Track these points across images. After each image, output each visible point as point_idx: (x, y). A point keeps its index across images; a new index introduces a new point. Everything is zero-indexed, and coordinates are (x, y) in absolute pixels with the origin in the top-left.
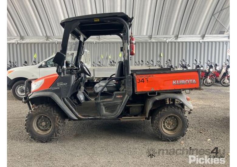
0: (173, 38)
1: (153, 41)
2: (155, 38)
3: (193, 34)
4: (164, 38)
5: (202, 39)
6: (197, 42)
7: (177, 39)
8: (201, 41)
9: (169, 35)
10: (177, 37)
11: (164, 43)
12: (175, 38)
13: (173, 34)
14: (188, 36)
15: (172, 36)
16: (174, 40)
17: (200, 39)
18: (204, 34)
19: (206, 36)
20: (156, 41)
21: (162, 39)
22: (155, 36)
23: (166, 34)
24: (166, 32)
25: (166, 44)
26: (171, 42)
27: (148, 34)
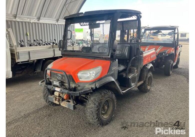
0: (35, 19)
1: (18, 20)
2: (20, 17)
3: (51, 18)
4: (28, 18)
5: (57, 22)
6: (54, 24)
7: (39, 20)
8: (56, 23)
9: (32, 16)
10: (39, 19)
11: (29, 23)
12: (37, 19)
13: (36, 16)
14: (47, 19)
15: (35, 17)
16: (36, 21)
17: (56, 22)
18: (58, 18)
19: (59, 20)
20: (21, 21)
21: (26, 19)
22: (20, 16)
23: (30, 15)
24: (30, 14)
25: (31, 24)
26: (35, 23)
27: (13, 13)
